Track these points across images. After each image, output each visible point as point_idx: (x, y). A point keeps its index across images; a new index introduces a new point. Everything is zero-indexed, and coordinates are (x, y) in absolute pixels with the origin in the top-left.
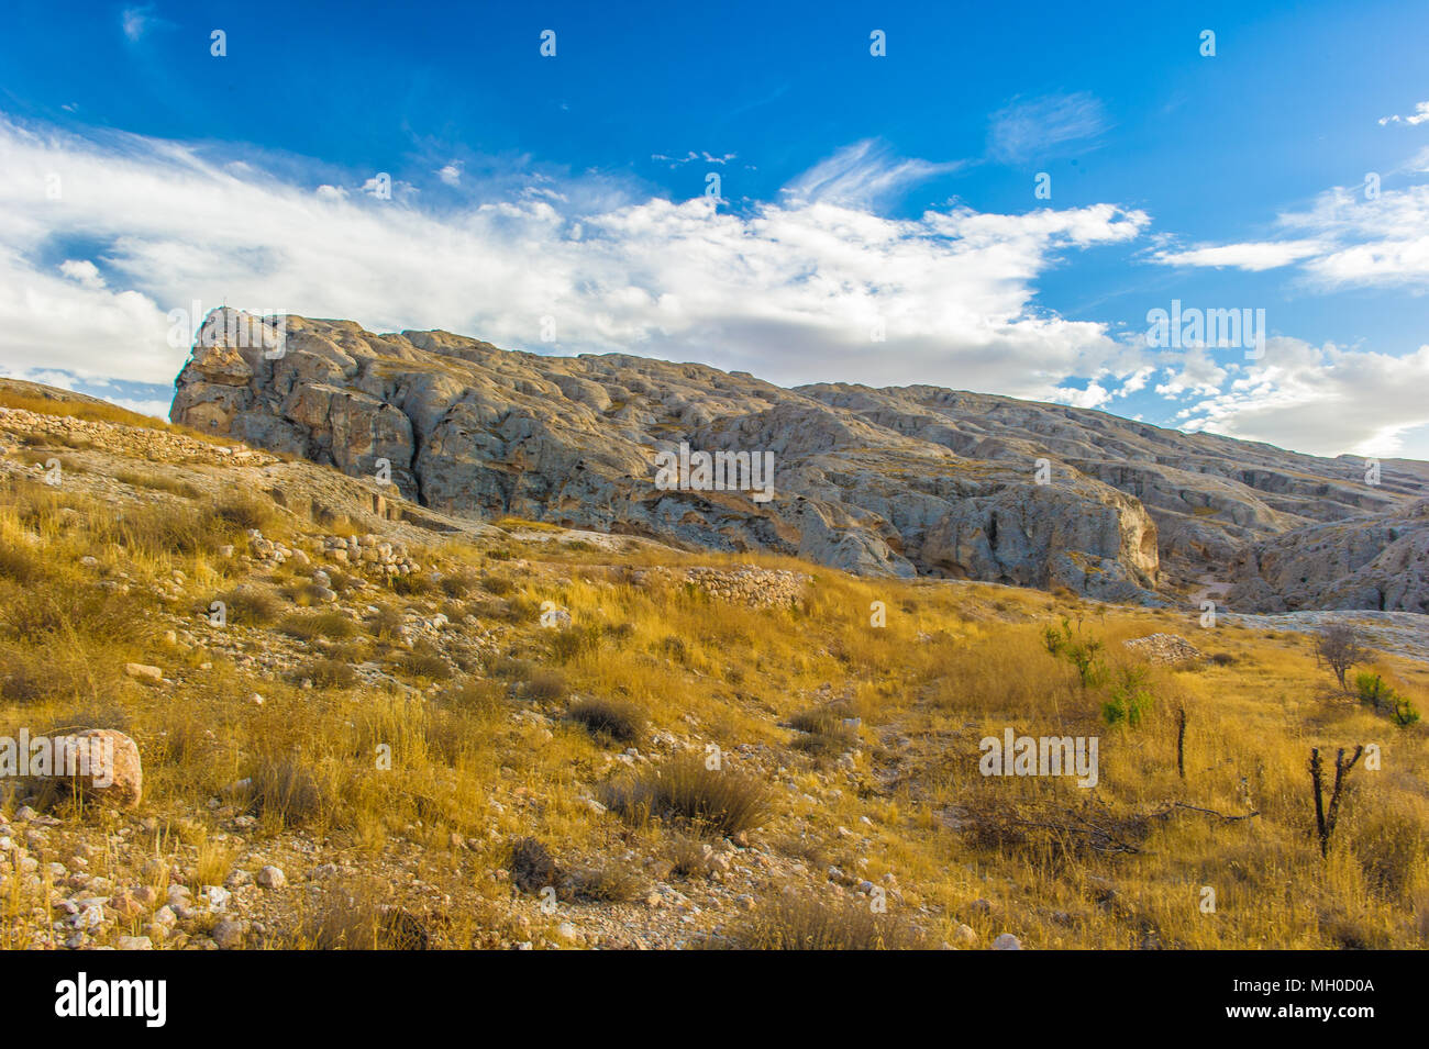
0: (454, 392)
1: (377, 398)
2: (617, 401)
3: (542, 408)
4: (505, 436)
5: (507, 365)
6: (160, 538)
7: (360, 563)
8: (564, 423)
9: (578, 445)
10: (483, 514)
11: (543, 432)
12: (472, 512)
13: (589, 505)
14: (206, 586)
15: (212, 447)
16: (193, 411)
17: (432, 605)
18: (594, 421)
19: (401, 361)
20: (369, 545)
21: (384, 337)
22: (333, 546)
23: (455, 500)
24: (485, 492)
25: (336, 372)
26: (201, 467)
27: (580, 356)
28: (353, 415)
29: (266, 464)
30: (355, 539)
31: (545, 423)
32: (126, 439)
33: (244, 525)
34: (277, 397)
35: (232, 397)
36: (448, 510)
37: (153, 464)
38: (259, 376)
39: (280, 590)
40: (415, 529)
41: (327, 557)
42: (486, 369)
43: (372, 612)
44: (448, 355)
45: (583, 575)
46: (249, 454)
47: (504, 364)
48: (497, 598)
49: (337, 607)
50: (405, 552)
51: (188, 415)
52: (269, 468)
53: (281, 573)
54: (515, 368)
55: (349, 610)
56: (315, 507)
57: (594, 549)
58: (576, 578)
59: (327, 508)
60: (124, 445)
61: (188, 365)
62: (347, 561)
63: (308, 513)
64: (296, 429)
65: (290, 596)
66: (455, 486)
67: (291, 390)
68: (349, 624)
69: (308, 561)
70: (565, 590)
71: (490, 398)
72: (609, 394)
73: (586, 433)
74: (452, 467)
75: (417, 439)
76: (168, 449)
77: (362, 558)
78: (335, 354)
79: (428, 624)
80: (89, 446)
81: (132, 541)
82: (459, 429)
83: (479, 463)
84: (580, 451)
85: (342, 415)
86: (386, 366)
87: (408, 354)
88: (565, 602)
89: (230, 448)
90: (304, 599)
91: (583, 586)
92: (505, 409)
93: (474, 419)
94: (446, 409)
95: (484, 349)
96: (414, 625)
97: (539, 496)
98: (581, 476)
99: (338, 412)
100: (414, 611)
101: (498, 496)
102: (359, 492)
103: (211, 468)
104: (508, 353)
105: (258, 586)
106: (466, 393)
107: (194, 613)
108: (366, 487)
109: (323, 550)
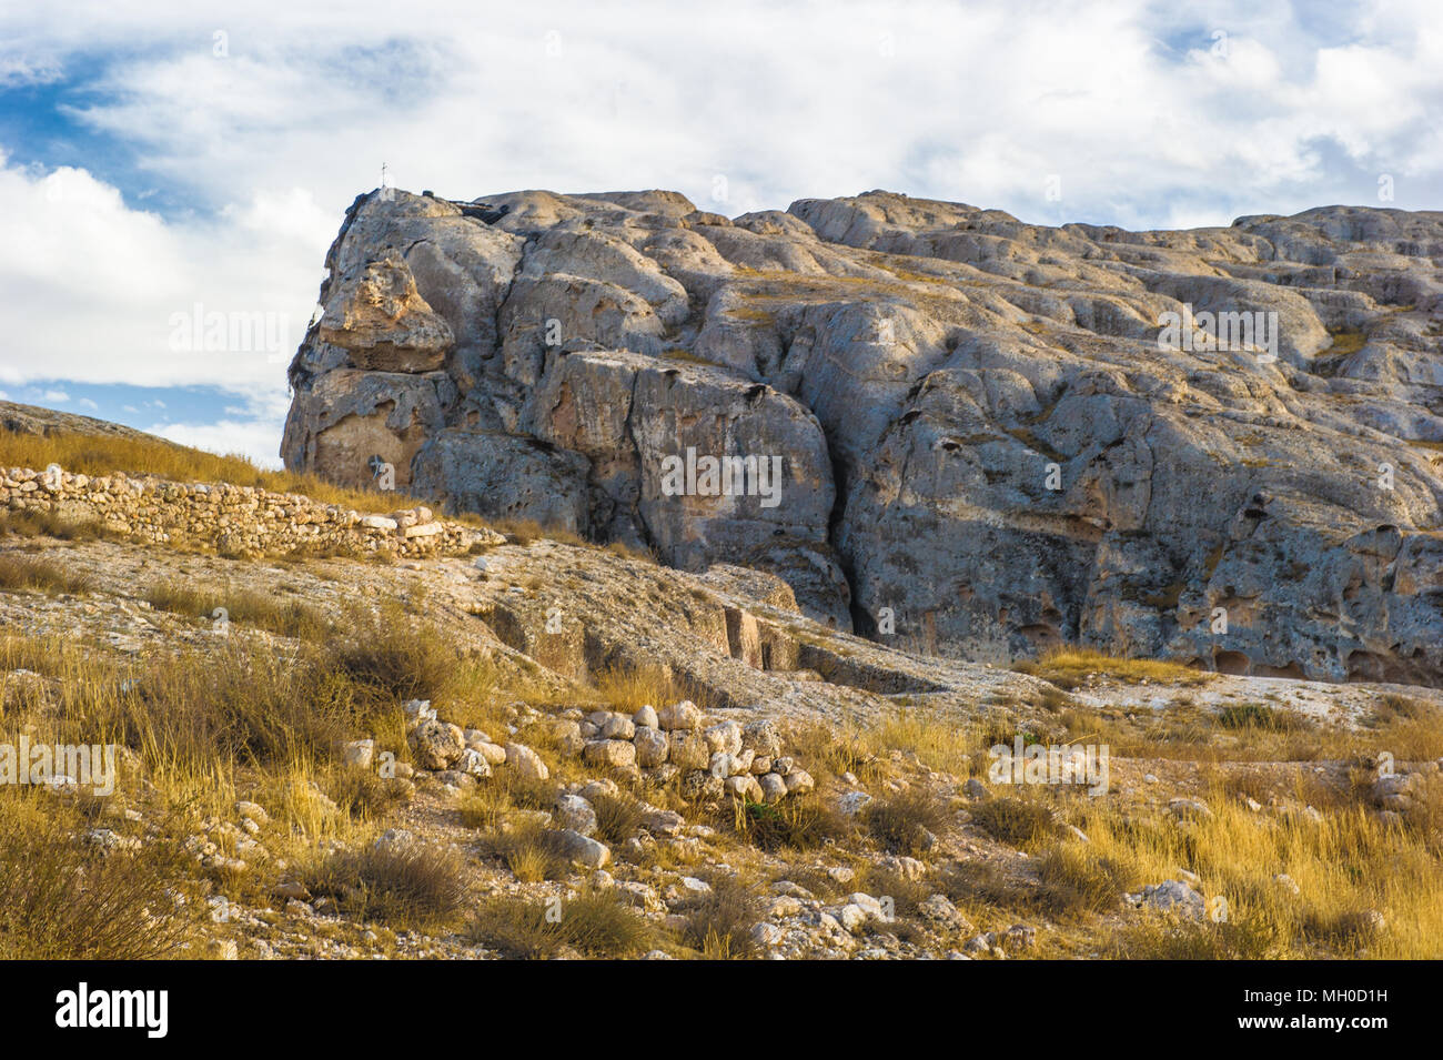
0: (921, 344)
1: (739, 373)
2: (1344, 331)
3: (1146, 367)
4: (1057, 445)
5: (1050, 262)
6: (211, 727)
7: (668, 773)
8: (1205, 399)
9: (1246, 455)
10: (1014, 649)
11: (1155, 427)
12: (985, 645)
13: (1287, 612)
14: (310, 835)
15: (355, 516)
16: (331, 438)
17: (841, 873)
18: (1285, 389)
19: (791, 278)
20: (686, 728)
21: (748, 222)
22: (601, 734)
23: (943, 616)
24: (1015, 590)
25: (642, 319)
26: (335, 567)
27: (1238, 223)
28: (685, 419)
29: (477, 550)
30: (651, 716)
31: (1156, 405)
32: (173, 510)
33: (395, 691)
34: (511, 391)
35: (412, 397)
36: (928, 644)
37: (229, 564)
38: (467, 344)
39: (478, 843)
40: (830, 690)
41: (590, 760)
42: (1000, 279)
43: (694, 893)
44: (902, 251)
45: (1239, 789)
46: (437, 527)
47: (1042, 261)
48: (1009, 853)
49: (608, 881)
50: (775, 743)
51: (320, 448)
52: (484, 558)
53: (480, 803)
54: (1070, 268)
55: (634, 887)
56: (591, 646)
57: (1287, 724)
58: (1219, 796)
59: (619, 648)
60: (168, 525)
61: (314, 331)
62: (635, 770)
63: (576, 663)
64: (556, 465)
65: (498, 855)
66: (938, 580)
67: (541, 371)
68: (632, 921)
69: (543, 772)
70: (1190, 828)
71: (1013, 351)
72: (1322, 314)
73: (1265, 421)
74: (929, 534)
75: (839, 467)
76: (261, 529)
77: (670, 760)
78: (637, 276)
79: (829, 920)
80: (96, 531)
81: (152, 735)
82: (941, 435)
83: (994, 517)
84: (1253, 470)
85: (660, 421)
86: (755, 293)
87: (807, 259)
88: (1191, 857)
89: (394, 517)
90: (531, 862)
91: (1238, 816)
92: (1052, 374)
93: (976, 407)
94: (905, 388)
95: (992, 229)
96: (796, 923)
97: (1152, 593)
98: (1260, 536)
99: (650, 415)
100: (794, 887)
101: (1048, 600)
102: (691, 604)
103: (355, 567)
104: (1049, 231)
105: (426, 833)
106: (952, 344)
107: (280, 900)
108: (708, 591)
109: (579, 744)
